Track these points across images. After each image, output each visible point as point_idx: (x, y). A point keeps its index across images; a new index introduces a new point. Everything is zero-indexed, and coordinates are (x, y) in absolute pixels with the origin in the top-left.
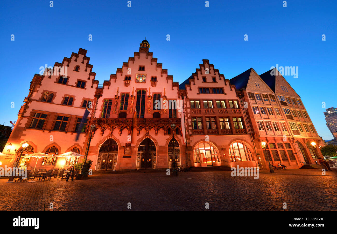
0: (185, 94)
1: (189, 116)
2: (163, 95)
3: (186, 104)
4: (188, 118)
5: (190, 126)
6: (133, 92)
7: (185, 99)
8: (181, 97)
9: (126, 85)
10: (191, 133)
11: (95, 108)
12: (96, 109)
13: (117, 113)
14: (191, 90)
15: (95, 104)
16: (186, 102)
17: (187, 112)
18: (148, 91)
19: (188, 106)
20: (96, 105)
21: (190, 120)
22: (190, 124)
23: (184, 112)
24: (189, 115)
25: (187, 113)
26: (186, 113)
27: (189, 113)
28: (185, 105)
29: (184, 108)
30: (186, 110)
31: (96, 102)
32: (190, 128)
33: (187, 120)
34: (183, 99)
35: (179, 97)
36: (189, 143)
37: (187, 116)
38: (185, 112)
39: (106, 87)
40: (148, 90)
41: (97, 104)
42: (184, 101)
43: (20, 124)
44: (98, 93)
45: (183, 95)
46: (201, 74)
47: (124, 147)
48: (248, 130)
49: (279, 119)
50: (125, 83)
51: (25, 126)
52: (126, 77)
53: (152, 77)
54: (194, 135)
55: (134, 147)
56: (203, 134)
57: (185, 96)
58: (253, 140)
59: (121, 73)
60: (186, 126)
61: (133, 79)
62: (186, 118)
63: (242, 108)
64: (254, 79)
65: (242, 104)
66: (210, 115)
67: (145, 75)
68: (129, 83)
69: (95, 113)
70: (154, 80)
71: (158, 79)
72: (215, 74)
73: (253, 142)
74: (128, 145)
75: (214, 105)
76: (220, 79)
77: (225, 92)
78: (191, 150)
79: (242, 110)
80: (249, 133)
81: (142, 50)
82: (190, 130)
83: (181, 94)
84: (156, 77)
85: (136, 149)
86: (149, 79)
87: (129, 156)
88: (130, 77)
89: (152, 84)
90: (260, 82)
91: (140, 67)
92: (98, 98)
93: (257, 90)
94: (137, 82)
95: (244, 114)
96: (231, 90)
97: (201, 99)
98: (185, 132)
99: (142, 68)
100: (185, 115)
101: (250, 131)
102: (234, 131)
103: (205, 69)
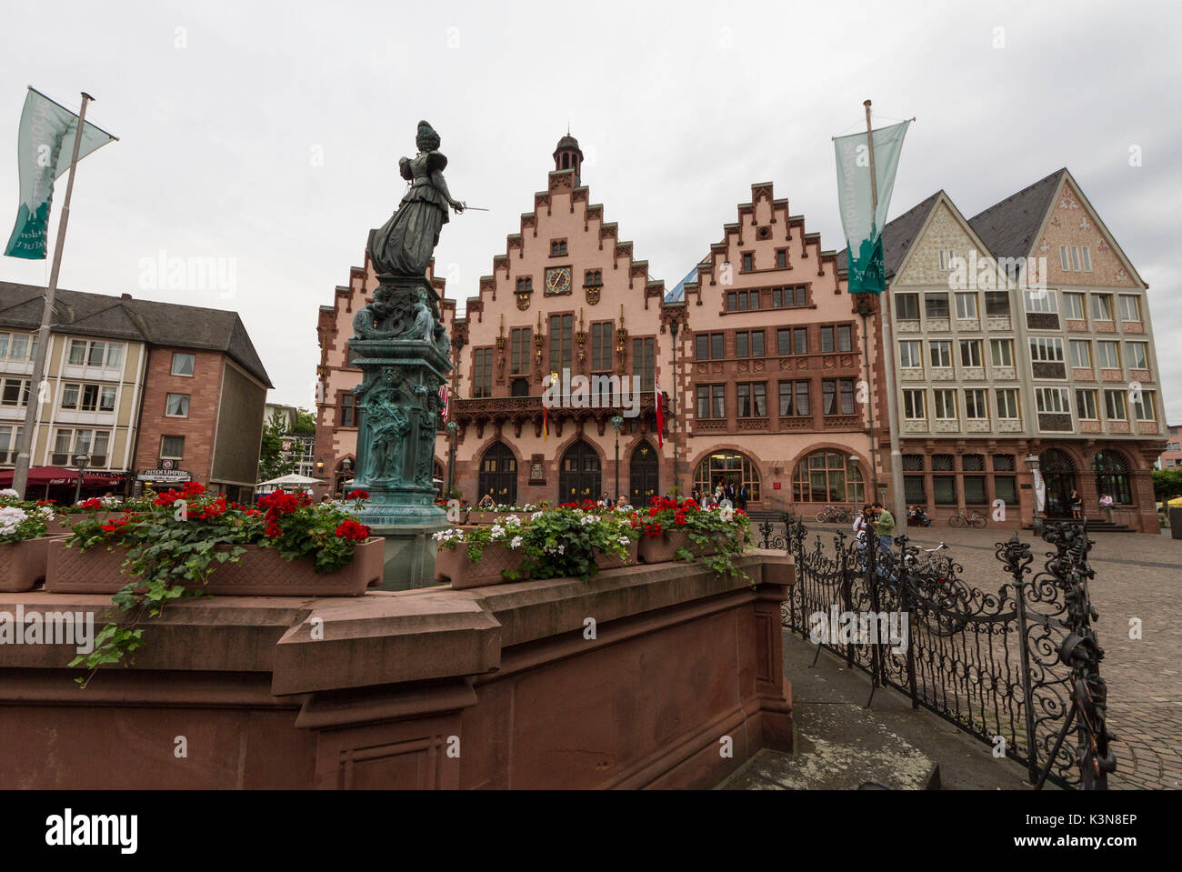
0: (680, 319)
1: (687, 384)
2: (618, 327)
3: (682, 349)
4: (686, 389)
6: (539, 326)
7: (679, 334)
8: (668, 327)
9: (522, 305)
10: (689, 429)
11: (457, 373)
12: (460, 377)
13: (507, 383)
14: (699, 303)
15: (457, 364)
16: (683, 344)
17: (683, 371)
18: (579, 319)
19: (686, 355)
20: (458, 368)
21: (689, 395)
22: (689, 405)
23: (674, 374)
24: (688, 379)
25: (683, 376)
26: (679, 375)
27: (688, 375)
28: (681, 352)
29: (677, 360)
30: (682, 366)
31: (457, 358)
32: (690, 416)
33: (682, 395)
34: (674, 333)
35: (663, 330)
36: (684, 455)
37: (683, 383)
38: (679, 371)
39: (474, 315)
40: (577, 314)
41: (459, 362)
42: (677, 338)
43: (325, 420)
44: (457, 334)
45: (674, 321)
46: (740, 243)
47: (528, 461)
48: (865, 419)
49: (1000, 377)
50: (519, 300)
51: (332, 425)
52: (519, 281)
53: (588, 274)
54: (699, 433)
55: (551, 462)
56: (726, 433)
57: (681, 326)
58: (876, 447)
59: (505, 271)
60: (679, 412)
61: (537, 286)
62: (680, 389)
63: (862, 349)
64: (939, 240)
65: (865, 338)
66: (751, 376)
67: (569, 269)
68: (529, 299)
69: (458, 385)
70: (594, 283)
71: (605, 279)
72: (789, 238)
73: (873, 451)
74: (538, 459)
75: (769, 346)
76: (805, 256)
77: (815, 298)
78: (685, 472)
79: (861, 357)
80: (867, 426)
81: (556, 183)
82: (688, 420)
83: (668, 320)
84: (598, 273)
85: (555, 467)
86: (579, 281)
87: (542, 483)
88: (528, 280)
89: (588, 295)
90: (962, 245)
91: (554, 244)
92: (460, 348)
93: (937, 281)
94: (548, 295)
95: (863, 369)
96: (838, 292)
97: (729, 330)
98: (675, 427)
99: (559, 247)
100: (678, 379)
101: (871, 422)
102: (819, 421)
103: (754, 223)
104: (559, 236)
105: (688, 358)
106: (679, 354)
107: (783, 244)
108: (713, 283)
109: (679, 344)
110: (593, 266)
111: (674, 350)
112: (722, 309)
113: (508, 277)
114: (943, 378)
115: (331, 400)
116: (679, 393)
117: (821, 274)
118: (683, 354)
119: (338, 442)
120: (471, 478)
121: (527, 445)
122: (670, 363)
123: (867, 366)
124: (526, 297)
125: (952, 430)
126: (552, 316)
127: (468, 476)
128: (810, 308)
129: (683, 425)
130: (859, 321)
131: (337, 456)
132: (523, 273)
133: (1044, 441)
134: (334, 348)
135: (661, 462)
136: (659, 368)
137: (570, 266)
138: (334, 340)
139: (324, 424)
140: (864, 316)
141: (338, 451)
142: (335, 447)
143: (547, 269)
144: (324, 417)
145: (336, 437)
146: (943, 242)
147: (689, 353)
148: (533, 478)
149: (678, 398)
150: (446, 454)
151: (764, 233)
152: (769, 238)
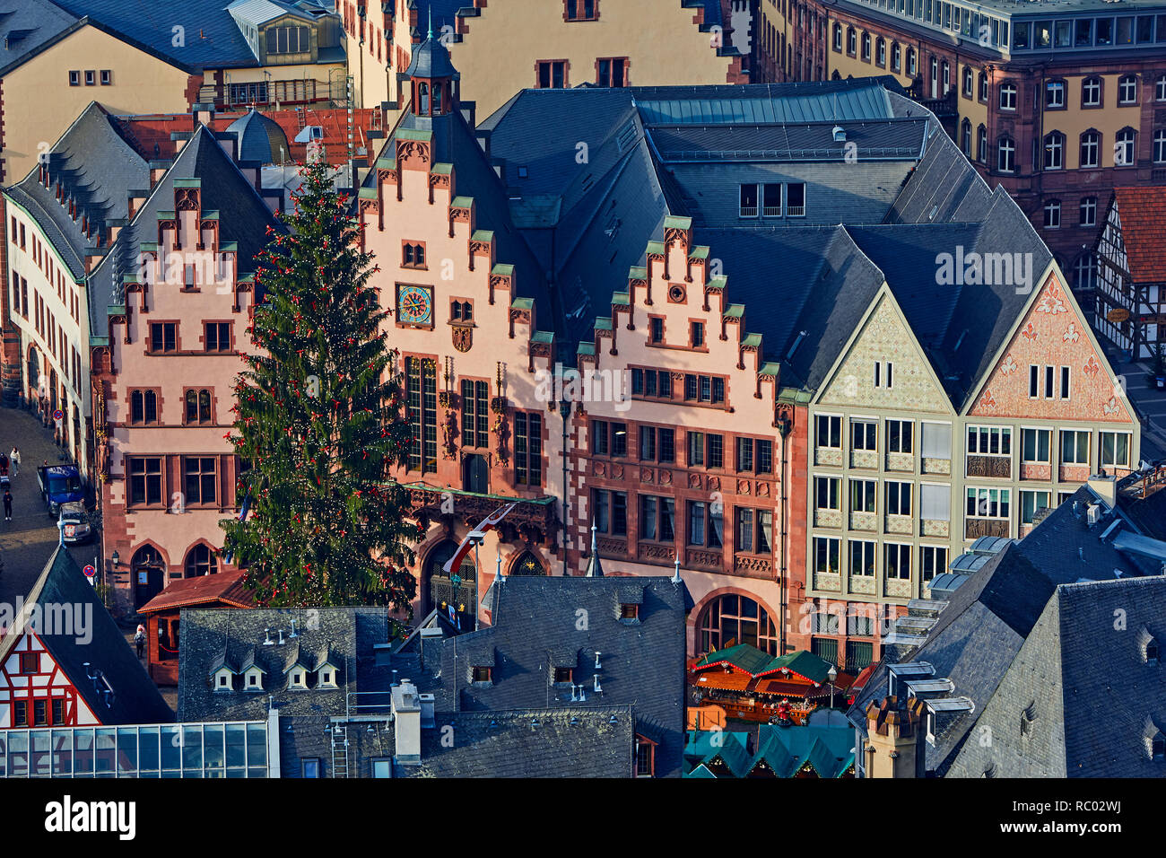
1: (580, 487)
3: (575, 437)
4: (578, 493)
5: (582, 523)
7: (572, 416)
8: (558, 404)
10: (582, 547)
16: (576, 430)
17: (576, 467)
18: (444, 370)
19: (580, 447)
21: (583, 501)
22: (583, 515)
23: (565, 470)
24: (582, 480)
25: (575, 474)
26: (571, 473)
27: (582, 474)
28: (573, 441)
29: (568, 450)
30: (574, 461)
32: (583, 529)
33: (574, 499)
34: (566, 416)
35: (552, 409)
37: (575, 484)
38: (571, 466)
40: (441, 362)
42: (570, 422)
46: (649, 302)
48: (778, 565)
51: (123, 502)
53: (455, 304)
56: (625, 558)
57: (574, 405)
60: (570, 522)
62: (572, 492)
63: (780, 476)
65: (785, 462)
66: (657, 490)
67: (429, 291)
70: (463, 319)
71: (478, 315)
72: (707, 308)
75: (678, 453)
76: (724, 337)
77: (733, 397)
80: (779, 573)
81: (405, 152)
82: (581, 534)
84: (468, 305)
86: (443, 311)
89: (456, 336)
91: (407, 247)
94: (401, 325)
96: (759, 395)
97: (633, 421)
98: (565, 542)
99: (414, 254)
100: (570, 479)
101: (783, 569)
103: (666, 276)
104: (414, 237)
105: (582, 451)
106: (571, 443)
107: (700, 315)
108: (614, 352)
109: (571, 430)
110: (462, 294)
111: (565, 436)
115: (119, 469)
116: (571, 497)
117: (741, 366)
118: (576, 444)
119: (132, 525)
122: (559, 454)
123: (784, 498)
125: (868, 591)
126: (409, 359)
128: (726, 410)
129: (575, 540)
130: (779, 439)
131: (133, 543)
134: (114, 395)
136: (546, 459)
137: (430, 287)
138: (115, 385)
139: (112, 501)
140: (784, 433)
141: (133, 537)
142: (130, 532)
143: (399, 285)
145: (129, 518)
147: (584, 446)
149: (570, 504)
151: (677, 294)
152: (684, 300)
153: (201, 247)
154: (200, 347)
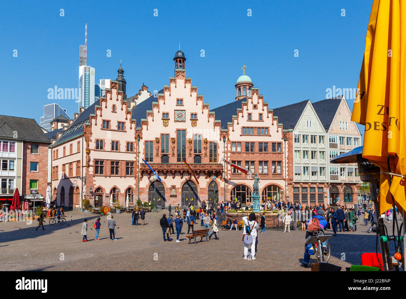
0: (226, 136)
3: (227, 147)
5: (229, 170)
7: (226, 141)
8: (222, 139)
9: (166, 125)
10: (229, 177)
11: (138, 151)
12: (139, 153)
13: (160, 156)
14: (233, 131)
15: (138, 147)
16: (227, 145)
17: (227, 155)
19: (228, 150)
20: (139, 149)
22: (229, 168)
23: (224, 156)
24: (229, 159)
25: (227, 157)
26: (226, 157)
27: (229, 157)
28: (226, 149)
29: (225, 151)
30: (227, 154)
31: (138, 145)
32: (229, 172)
34: (224, 141)
35: (220, 140)
36: (227, 186)
38: (226, 155)
39: (145, 127)
42: (225, 143)
43: (90, 172)
44: (137, 134)
45: (224, 137)
46: (247, 110)
47: (170, 188)
48: (284, 175)
49: (321, 163)
50: (164, 122)
51: (92, 173)
52: (164, 114)
53: (192, 114)
54: (232, 178)
55: (179, 188)
56: (241, 178)
57: (227, 139)
58: (287, 185)
59: (158, 109)
60: (226, 171)
61: (171, 116)
63: (284, 152)
64: (307, 116)
65: (285, 148)
66: (250, 159)
67: (184, 112)
68: (168, 122)
69: (139, 156)
70: (194, 118)
71: (199, 117)
72: (263, 110)
73: (286, 186)
74: (174, 187)
75: (256, 149)
76: (268, 117)
77: (271, 133)
78: (228, 192)
79: (284, 154)
80: (284, 178)
81: (178, 74)
82: (229, 174)
83: (222, 135)
84: (196, 114)
85: (180, 190)
86: (188, 117)
87: (175, 196)
88: (167, 114)
89: (192, 123)
90: (314, 119)
91: (178, 100)
92: (139, 141)
93: (306, 131)
94: (176, 121)
95: (284, 159)
96: (278, 131)
97: (243, 141)
98: (225, 176)
99: (180, 102)
101: (285, 176)
102: (271, 175)
103: (252, 103)
104: (180, 97)
107: (261, 112)
108: (238, 124)
109: (226, 145)
110: (194, 111)
111: (224, 147)
112: (241, 134)
113: (159, 112)
114: (306, 163)
115: (92, 163)
118: (227, 149)
119: (95, 181)
120: (146, 194)
121: (169, 182)
122: (223, 152)
123: (285, 158)
124: (167, 121)
125: (307, 180)
126: (178, 130)
127: (144, 194)
128: (269, 136)
129: (227, 175)
130: (283, 142)
131: (95, 187)
132: (166, 111)
133: (331, 184)
134: (91, 141)
135: (219, 189)
136: (219, 154)
137: (184, 110)
138: (91, 138)
139: (90, 173)
140: (285, 141)
141: (95, 185)
142: (94, 183)
143: (175, 110)
144: (89, 171)
145: (94, 179)
146: (308, 118)
148: (172, 194)
149: (226, 165)
150: (135, 184)
151: (255, 107)
152: (257, 109)
153: (117, 100)
154: (116, 129)
